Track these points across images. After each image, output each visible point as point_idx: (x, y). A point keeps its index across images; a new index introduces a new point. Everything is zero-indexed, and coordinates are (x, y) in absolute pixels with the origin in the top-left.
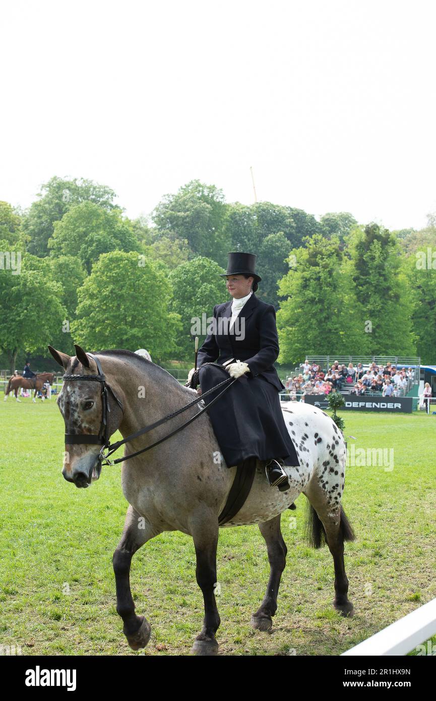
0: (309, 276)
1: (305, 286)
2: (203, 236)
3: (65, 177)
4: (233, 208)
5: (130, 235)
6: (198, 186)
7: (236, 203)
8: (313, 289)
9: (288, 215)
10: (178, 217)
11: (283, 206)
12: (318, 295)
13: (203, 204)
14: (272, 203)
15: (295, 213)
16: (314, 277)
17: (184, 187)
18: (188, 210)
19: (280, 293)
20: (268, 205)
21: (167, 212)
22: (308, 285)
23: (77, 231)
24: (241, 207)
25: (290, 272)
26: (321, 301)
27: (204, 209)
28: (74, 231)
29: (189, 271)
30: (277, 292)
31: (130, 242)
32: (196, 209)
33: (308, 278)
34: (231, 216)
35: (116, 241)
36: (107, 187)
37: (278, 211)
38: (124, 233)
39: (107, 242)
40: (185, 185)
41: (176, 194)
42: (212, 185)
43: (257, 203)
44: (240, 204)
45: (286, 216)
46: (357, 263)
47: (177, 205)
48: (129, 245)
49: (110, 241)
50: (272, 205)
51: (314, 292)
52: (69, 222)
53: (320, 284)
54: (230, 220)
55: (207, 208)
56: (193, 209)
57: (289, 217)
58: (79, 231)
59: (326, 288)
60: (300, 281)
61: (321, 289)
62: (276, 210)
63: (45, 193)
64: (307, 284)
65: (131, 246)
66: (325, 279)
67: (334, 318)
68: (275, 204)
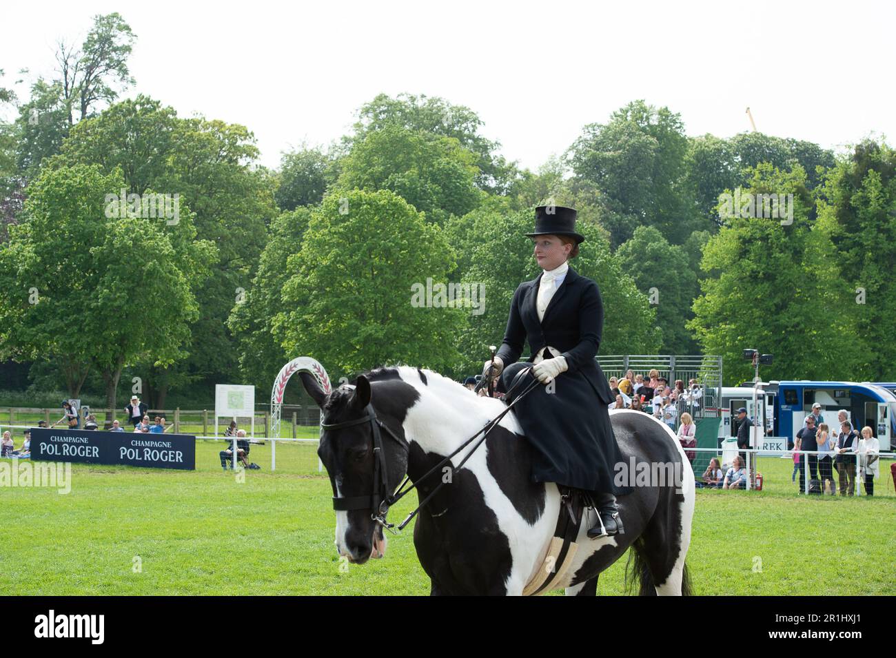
0: (750, 234)
1: (743, 253)
2: (646, 188)
3: (399, 95)
4: (700, 144)
5: (460, 177)
6: (640, 111)
7: (706, 137)
8: (755, 256)
9: (790, 153)
10: (604, 159)
11: (784, 138)
12: (764, 266)
13: (643, 138)
14: (764, 134)
15: (802, 148)
16: (758, 235)
17: (619, 113)
18: (620, 147)
19: (705, 266)
20: (758, 138)
21: (589, 151)
22: (748, 251)
23: (369, 171)
24: (712, 142)
25: (723, 230)
26: (769, 277)
27: (645, 145)
28: (365, 171)
29: (516, 226)
30: (700, 264)
31: (457, 187)
32: (633, 146)
33: (747, 238)
34: (697, 157)
35: (434, 186)
36: (465, 108)
37: (773, 146)
38: (449, 174)
39: (416, 188)
40: (621, 110)
41: (606, 123)
42: (664, 107)
43: (740, 135)
44: (712, 137)
45: (787, 154)
46: (839, 211)
47: (606, 139)
48: (455, 193)
49: (422, 186)
50: (765, 138)
51: (758, 261)
52: (359, 157)
53: (769, 248)
54: (695, 161)
55: (651, 143)
56: (629, 145)
57: (793, 156)
58: (372, 173)
59: (778, 255)
60: (734, 245)
61: (769, 255)
62: (771, 144)
63: (367, 121)
64: (747, 248)
65: (460, 194)
66: (778, 238)
67: (794, 307)
68: (769, 135)
